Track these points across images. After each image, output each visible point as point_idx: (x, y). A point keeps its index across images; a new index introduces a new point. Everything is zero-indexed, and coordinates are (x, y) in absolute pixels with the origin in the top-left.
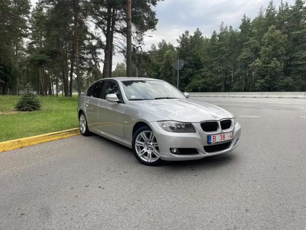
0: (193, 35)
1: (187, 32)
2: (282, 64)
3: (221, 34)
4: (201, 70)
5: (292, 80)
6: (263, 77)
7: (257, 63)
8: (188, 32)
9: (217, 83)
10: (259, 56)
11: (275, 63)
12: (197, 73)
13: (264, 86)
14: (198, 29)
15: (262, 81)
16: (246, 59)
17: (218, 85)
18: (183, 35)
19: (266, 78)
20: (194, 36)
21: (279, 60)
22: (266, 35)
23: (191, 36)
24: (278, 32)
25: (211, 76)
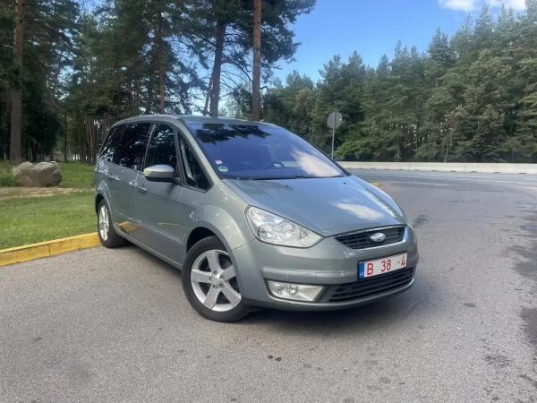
0: (347, 63)
1: (337, 59)
2: (502, 115)
3: (397, 61)
4: (361, 123)
5: (519, 143)
6: (470, 136)
7: (459, 113)
8: (339, 59)
9: (388, 146)
10: (462, 101)
11: (489, 113)
12: (353, 128)
13: (471, 153)
14: (356, 52)
15: (469, 143)
16: (439, 105)
17: (390, 149)
18: (331, 63)
19: (475, 138)
20: (349, 66)
21: (496, 109)
22: (475, 65)
23: (344, 66)
24: (496, 60)
25: (378, 135)
